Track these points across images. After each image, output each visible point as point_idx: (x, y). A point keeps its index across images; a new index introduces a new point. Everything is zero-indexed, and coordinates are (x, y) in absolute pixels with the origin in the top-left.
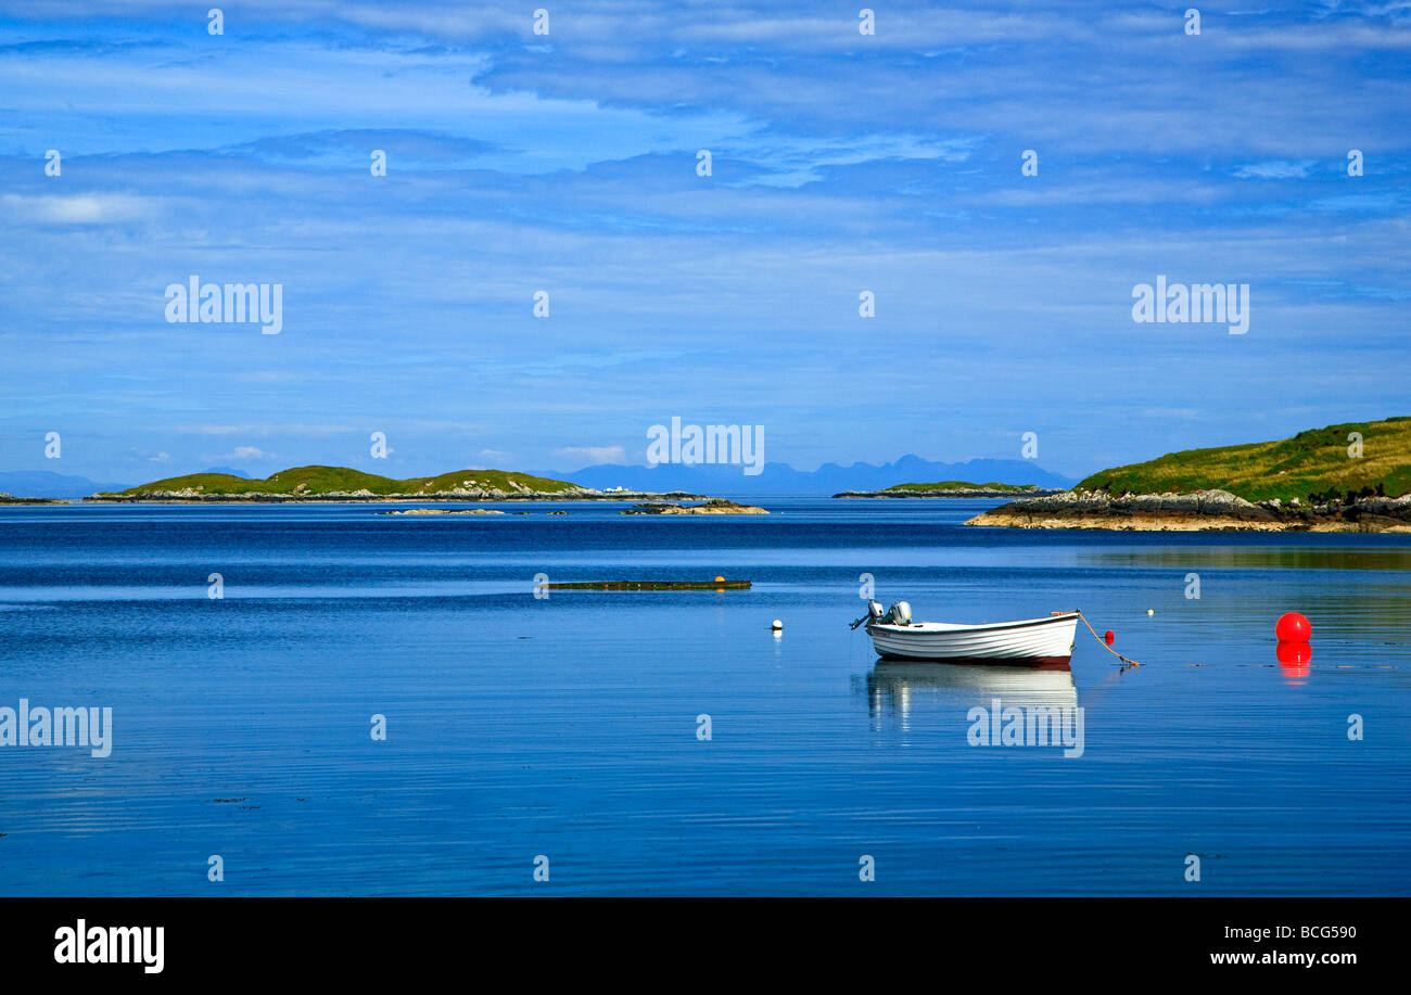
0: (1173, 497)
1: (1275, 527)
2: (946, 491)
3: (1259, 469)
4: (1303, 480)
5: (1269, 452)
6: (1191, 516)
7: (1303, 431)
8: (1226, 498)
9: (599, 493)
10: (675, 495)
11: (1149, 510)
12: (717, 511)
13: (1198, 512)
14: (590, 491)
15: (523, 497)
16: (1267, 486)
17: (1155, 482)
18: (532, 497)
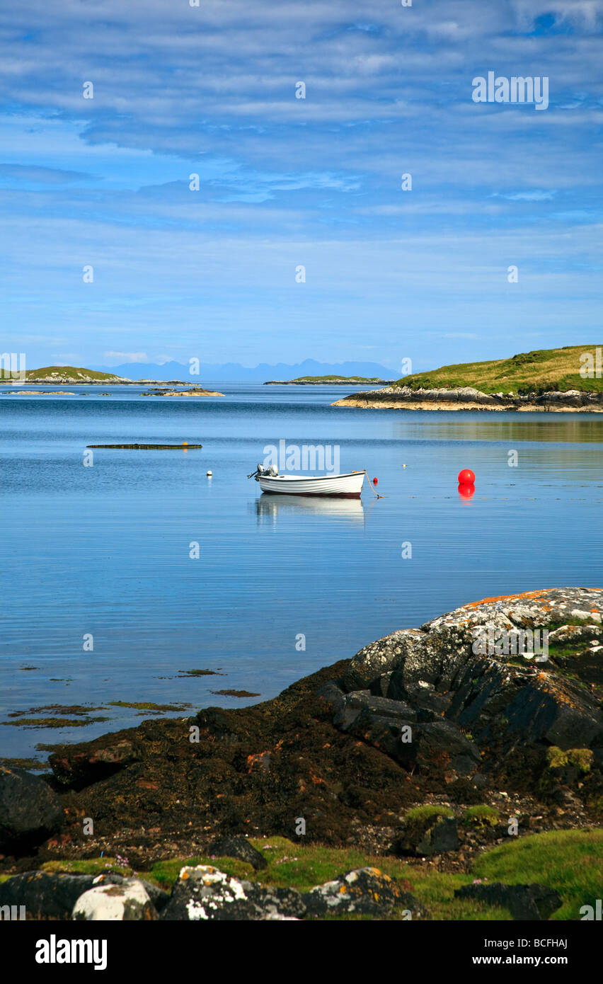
0: (444, 391)
1: (499, 408)
2: (328, 381)
3: (493, 375)
4: (516, 382)
5: (498, 366)
6: (454, 401)
7: (517, 354)
8: (473, 392)
9: (130, 381)
10: (174, 382)
11: (431, 399)
12: (196, 394)
13: (458, 400)
14: (124, 380)
15: (86, 382)
16: (496, 385)
17: (436, 383)
18: (91, 383)
